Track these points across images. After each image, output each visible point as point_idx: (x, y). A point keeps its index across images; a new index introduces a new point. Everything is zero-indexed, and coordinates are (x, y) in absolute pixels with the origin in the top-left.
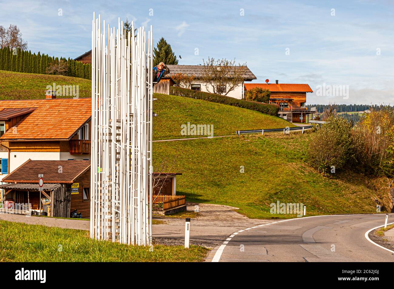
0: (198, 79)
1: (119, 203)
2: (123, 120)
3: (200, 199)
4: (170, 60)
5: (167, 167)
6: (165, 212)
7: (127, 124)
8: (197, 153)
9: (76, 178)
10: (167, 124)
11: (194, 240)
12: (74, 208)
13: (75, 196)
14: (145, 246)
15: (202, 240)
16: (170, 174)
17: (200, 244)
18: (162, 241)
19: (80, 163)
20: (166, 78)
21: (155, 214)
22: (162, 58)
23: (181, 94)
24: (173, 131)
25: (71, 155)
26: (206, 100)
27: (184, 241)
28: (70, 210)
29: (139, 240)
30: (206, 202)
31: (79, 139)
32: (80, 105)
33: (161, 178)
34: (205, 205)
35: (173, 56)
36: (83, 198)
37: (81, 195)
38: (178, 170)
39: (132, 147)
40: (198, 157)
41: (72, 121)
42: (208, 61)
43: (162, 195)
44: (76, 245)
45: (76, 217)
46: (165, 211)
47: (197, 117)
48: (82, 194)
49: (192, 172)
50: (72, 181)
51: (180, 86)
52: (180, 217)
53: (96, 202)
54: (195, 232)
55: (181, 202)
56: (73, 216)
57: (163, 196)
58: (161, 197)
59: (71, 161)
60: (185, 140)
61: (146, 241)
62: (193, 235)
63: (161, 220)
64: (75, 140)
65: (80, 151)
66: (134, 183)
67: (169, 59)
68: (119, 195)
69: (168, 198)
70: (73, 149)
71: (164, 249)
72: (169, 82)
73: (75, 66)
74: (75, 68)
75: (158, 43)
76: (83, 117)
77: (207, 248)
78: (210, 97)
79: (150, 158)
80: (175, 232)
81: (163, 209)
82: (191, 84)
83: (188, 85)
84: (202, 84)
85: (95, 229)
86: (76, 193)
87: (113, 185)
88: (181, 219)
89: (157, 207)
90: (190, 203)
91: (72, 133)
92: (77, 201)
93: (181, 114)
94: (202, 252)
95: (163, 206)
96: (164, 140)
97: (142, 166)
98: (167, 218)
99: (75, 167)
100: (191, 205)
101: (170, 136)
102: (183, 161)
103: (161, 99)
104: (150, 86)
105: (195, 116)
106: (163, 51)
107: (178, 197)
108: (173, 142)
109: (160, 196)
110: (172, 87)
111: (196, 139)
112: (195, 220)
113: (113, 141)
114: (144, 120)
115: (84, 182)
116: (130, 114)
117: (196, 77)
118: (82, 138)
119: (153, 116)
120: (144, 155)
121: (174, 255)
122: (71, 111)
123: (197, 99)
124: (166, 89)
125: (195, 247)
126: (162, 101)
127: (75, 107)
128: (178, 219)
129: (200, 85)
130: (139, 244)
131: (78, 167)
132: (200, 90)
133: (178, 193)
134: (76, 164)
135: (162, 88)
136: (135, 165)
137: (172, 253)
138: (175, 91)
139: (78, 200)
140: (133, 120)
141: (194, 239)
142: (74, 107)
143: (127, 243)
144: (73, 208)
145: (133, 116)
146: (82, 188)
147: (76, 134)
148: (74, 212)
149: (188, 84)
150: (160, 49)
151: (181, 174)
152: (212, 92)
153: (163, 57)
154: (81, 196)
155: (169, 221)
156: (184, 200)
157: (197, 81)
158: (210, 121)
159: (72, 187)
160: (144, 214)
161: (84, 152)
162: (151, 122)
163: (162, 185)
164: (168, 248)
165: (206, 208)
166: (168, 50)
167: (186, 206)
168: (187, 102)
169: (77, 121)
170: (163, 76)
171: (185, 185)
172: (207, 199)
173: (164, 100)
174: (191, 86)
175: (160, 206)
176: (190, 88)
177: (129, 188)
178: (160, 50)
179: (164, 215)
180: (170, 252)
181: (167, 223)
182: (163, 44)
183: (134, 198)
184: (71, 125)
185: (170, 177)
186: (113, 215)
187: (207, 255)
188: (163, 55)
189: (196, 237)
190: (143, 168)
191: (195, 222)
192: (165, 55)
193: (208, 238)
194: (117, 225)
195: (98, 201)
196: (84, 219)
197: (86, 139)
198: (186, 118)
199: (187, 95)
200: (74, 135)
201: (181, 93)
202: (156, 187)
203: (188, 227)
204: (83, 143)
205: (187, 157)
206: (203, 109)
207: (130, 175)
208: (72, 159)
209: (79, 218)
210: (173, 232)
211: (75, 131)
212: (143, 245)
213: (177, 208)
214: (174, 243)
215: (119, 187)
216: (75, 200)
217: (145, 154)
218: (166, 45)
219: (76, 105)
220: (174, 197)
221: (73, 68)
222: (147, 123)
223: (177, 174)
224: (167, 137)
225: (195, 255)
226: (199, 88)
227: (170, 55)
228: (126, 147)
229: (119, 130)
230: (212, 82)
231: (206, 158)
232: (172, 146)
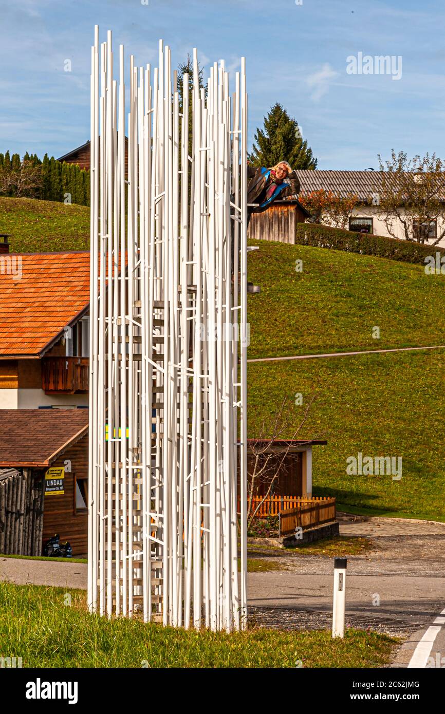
0: (366, 204)
1: (161, 519)
2: (169, 302)
3: (372, 505)
4: (297, 159)
5: (289, 425)
6: (284, 540)
7: (179, 312)
8: (366, 390)
9: (57, 455)
10: (289, 317)
11: (358, 614)
12: (53, 532)
13: (55, 500)
14: (228, 631)
15: (379, 615)
16: (297, 442)
17: (374, 625)
18: (275, 616)
19: (68, 417)
20: (287, 204)
21: (258, 546)
22: (277, 154)
23: (324, 243)
24: (305, 334)
25: (46, 396)
26: (387, 257)
27: (331, 617)
28: (43, 535)
29: (213, 619)
30: (388, 514)
31: (67, 355)
32: (70, 270)
33: (273, 454)
34: (386, 521)
35: (305, 148)
36: (74, 504)
37: (70, 497)
38: (316, 432)
39: (193, 373)
40: (367, 400)
41: (48, 309)
42: (391, 160)
43: (278, 495)
44: (44, 634)
45: (56, 554)
46: (284, 537)
47: (364, 299)
48: (72, 495)
49: (351, 437)
50: (46, 463)
51: (322, 221)
52: (324, 551)
53: (102, 518)
54: (360, 591)
55: (324, 514)
56: (50, 552)
57: (280, 500)
58: (274, 500)
59: (45, 410)
60: (334, 358)
61: (232, 621)
62: (355, 600)
63: (275, 559)
64: (56, 359)
65: (69, 386)
66: (198, 467)
67: (294, 157)
68: (161, 498)
69: (293, 503)
70: (52, 380)
71: (278, 640)
72: (293, 211)
73: (60, 174)
74: (61, 180)
75: (267, 117)
76: (75, 298)
77: (391, 635)
78: (396, 249)
79: (241, 402)
80: (310, 592)
81: (278, 532)
82: (349, 216)
83: (341, 221)
84: (375, 217)
85: (98, 587)
86: (58, 493)
87: (147, 473)
88: (325, 556)
89: (263, 526)
90: (347, 516)
91: (49, 340)
92: (60, 512)
93: (325, 291)
94: (377, 648)
95: (278, 525)
96: (281, 356)
97: (219, 422)
98: (290, 555)
99: (54, 425)
100: (351, 522)
101: (296, 348)
102: (331, 409)
103: (274, 255)
104: (240, 213)
105: (359, 298)
106: (280, 138)
107: (319, 501)
108: (305, 361)
109: (272, 499)
110: (301, 226)
111: (362, 354)
112: (360, 559)
113: (143, 357)
114: (223, 302)
115: (77, 464)
116: (189, 286)
117: (361, 199)
118: (75, 354)
119: (249, 291)
120: (226, 394)
121: (305, 657)
122: (46, 285)
123: (365, 253)
124: (286, 230)
125: (360, 635)
126: (277, 259)
127: (56, 275)
128: (317, 558)
129: (372, 219)
130: (213, 628)
131: (63, 426)
132: (372, 233)
133: (317, 492)
134: (56, 418)
135: (275, 227)
136: (203, 419)
137: (299, 652)
138: (308, 235)
139: (64, 511)
140: (196, 302)
141: (358, 610)
142: (53, 276)
143: (183, 624)
144: (49, 532)
145: (195, 291)
146: (72, 480)
147: (58, 342)
148: (51, 540)
149: (341, 218)
150: (272, 133)
151: (325, 443)
152: (402, 237)
153: (280, 150)
154: (70, 499)
155: (295, 563)
156: (332, 508)
157: (365, 211)
158: (397, 310)
159: (48, 477)
160: (226, 549)
161: (79, 388)
162: (243, 307)
163: (276, 470)
164: (290, 638)
165: (388, 527)
166: (290, 136)
167: (337, 526)
168: (339, 262)
169: (62, 309)
170: (279, 197)
171: (334, 470)
172: (391, 504)
173: (282, 257)
174: (350, 222)
175: (272, 525)
176: (347, 227)
177: (186, 479)
178: (270, 135)
179: (281, 546)
180: (295, 649)
181: (290, 568)
182: (279, 120)
183: (199, 505)
184: (47, 319)
185: (295, 450)
186: (146, 551)
187: (391, 656)
188: (278, 145)
189: (362, 606)
190: (222, 428)
191: (361, 566)
192: (284, 148)
193: (393, 608)
194: (158, 576)
195: (106, 513)
196: (75, 560)
197: (83, 356)
198: (338, 302)
199: (339, 246)
200: (53, 345)
201: (325, 240)
202: (262, 477)
203: (341, 582)
204: (77, 366)
205: (339, 399)
206: (378, 278)
207: (190, 447)
208: (49, 405)
209: (65, 556)
210: (303, 592)
211: (55, 334)
212: (224, 631)
213: (316, 528)
214: (306, 622)
215: (163, 477)
216: (53, 510)
217: (228, 392)
218: (286, 122)
219: (60, 270)
220: (306, 500)
221: (55, 179)
222: (232, 309)
223: (314, 443)
224: (288, 349)
225: (359, 657)
226: (369, 228)
227: (297, 147)
228: (179, 373)
229: (160, 329)
230: (402, 211)
231: (387, 402)
232: (303, 371)
